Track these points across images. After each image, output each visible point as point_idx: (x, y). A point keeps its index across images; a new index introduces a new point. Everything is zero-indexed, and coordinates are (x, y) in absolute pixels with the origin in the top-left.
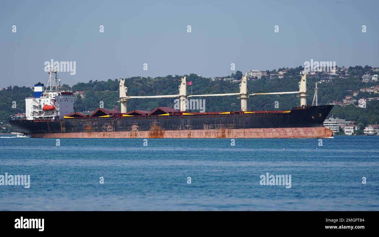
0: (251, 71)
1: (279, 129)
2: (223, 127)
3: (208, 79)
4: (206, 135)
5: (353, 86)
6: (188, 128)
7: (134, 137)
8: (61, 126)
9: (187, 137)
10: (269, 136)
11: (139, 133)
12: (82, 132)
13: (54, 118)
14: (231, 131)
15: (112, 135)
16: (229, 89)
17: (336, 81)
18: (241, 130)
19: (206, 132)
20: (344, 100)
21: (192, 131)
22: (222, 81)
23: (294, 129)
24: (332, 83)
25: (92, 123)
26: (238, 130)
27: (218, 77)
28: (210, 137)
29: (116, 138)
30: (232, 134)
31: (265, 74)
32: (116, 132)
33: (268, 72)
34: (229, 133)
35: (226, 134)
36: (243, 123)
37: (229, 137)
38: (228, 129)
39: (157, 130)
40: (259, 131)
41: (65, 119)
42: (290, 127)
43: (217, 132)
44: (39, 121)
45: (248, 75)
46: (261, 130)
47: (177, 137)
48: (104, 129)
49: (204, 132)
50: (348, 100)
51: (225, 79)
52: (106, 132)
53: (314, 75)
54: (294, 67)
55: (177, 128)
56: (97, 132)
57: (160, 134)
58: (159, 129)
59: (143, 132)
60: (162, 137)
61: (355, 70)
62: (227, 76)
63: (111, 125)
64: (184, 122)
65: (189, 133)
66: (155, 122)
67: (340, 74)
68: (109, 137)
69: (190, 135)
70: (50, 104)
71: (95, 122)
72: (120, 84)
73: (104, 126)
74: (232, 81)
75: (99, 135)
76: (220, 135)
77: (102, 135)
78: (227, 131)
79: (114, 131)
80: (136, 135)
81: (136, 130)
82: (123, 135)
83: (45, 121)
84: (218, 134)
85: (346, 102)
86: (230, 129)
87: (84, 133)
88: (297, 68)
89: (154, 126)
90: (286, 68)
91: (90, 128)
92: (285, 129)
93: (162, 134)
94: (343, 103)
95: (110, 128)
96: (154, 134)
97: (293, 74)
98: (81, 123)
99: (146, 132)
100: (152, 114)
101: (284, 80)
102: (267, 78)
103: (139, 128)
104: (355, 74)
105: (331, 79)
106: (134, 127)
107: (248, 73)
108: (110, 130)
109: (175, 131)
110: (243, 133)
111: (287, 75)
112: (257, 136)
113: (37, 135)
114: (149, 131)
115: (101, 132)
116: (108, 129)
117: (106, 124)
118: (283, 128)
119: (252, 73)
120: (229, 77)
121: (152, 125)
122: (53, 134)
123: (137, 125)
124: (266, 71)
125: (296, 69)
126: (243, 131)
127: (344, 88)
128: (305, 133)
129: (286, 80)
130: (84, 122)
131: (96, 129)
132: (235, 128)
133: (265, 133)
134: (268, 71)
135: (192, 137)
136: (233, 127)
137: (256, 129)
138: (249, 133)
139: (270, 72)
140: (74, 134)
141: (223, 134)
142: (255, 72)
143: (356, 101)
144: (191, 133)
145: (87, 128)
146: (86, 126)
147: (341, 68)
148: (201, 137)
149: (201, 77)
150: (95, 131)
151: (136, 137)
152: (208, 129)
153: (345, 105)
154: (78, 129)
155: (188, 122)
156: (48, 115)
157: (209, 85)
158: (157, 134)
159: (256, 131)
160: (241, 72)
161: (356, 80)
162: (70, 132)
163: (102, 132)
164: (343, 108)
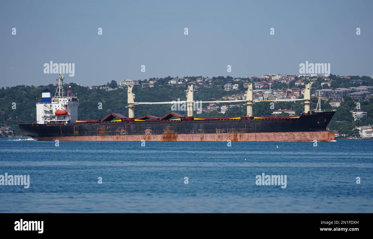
0: (125, 80)
1: (287, 133)
2: (235, 131)
3: (86, 88)
4: (219, 138)
5: (216, 94)
6: (201, 132)
7: (148, 140)
8: (74, 130)
9: (199, 140)
10: (279, 139)
11: (152, 137)
12: (95, 135)
13: (67, 123)
14: (243, 135)
15: (126, 138)
16: (105, 96)
17: (200, 89)
18: (253, 134)
19: (219, 135)
20: (208, 107)
21: (205, 135)
22: (99, 89)
23: (301, 133)
24: (197, 91)
25: (105, 127)
26: (250, 134)
27: (95, 86)
28: (222, 140)
29: (130, 140)
30: (244, 138)
31: (137, 84)
32: (129, 136)
33: (140, 82)
34: (241, 136)
35: (238, 137)
36: (255, 127)
37: (241, 140)
38: (240, 133)
39: (170, 134)
40: (270, 135)
41: (77, 123)
42: (298, 131)
43: (230, 136)
44: (51, 125)
45: (122, 84)
46: (272, 134)
47: (190, 140)
48: (117, 132)
49: (216, 135)
50: (211, 106)
51: (101, 88)
52: (119, 136)
53: (181, 84)
54: (163, 77)
55: (190, 132)
56: (111, 135)
57: (173, 137)
58: (172, 133)
59: (157, 135)
60: (175, 141)
61: (218, 80)
62: (103, 85)
63: (124, 129)
64: (196, 127)
65: (201, 137)
66: (168, 126)
67: (204, 83)
68: (122, 140)
69: (203, 139)
70: (62, 109)
71: (109, 126)
72: (128, 91)
73: (118, 130)
74: (107, 89)
75: (112, 138)
76: (232, 139)
77: (116, 138)
78: (239, 134)
79: (127, 135)
80: (149, 138)
81: (149, 134)
82: (137, 138)
83: (58, 125)
84: (230, 137)
85: (210, 109)
86: (242, 133)
87: (98, 137)
88: (166, 78)
89: (167, 130)
90: (156, 78)
91: (103, 131)
92: (294, 133)
93: (175, 138)
94: (207, 109)
95: (123, 132)
96: (167, 137)
97: (162, 84)
98: (94, 127)
99: (160, 135)
100: (164, 119)
101: (154, 89)
102: (139, 87)
103: (153, 132)
104: (219, 84)
105: (197, 88)
106: (148, 131)
107: (122, 82)
108: (123, 134)
109: (188, 135)
110: (255, 137)
111: (157, 84)
112: (268, 139)
113: (46, 138)
114: (162, 135)
115: (114, 135)
116: (121, 133)
117: (119, 128)
118: (292, 132)
119: (125, 82)
120: (104, 86)
121: (165, 129)
122: (65, 137)
123: (150, 129)
124: (138, 81)
125: (164, 78)
126: (254, 135)
127: (208, 96)
128: (311, 137)
129: (156, 88)
130: (97, 126)
131: (109, 132)
132: (247, 132)
133: (275, 137)
134: (140, 80)
135: (204, 140)
136: (245, 131)
137: (267, 133)
138: (260, 137)
139: (142, 81)
140: (87, 137)
141: (235, 137)
142: (128, 82)
143: (218, 107)
144: (203, 137)
145: (100, 132)
146: (100, 130)
147: (205, 78)
148: (214, 141)
149: (79, 85)
150: (108, 134)
151: (149, 140)
152: (220, 133)
153: (209, 112)
154: (91, 132)
155: (200, 126)
156: (61, 120)
157: (86, 93)
158: (170, 137)
159: (267, 135)
160: (116, 82)
161: (219, 89)
162: (83, 136)
163: (116, 135)
164: (207, 114)
